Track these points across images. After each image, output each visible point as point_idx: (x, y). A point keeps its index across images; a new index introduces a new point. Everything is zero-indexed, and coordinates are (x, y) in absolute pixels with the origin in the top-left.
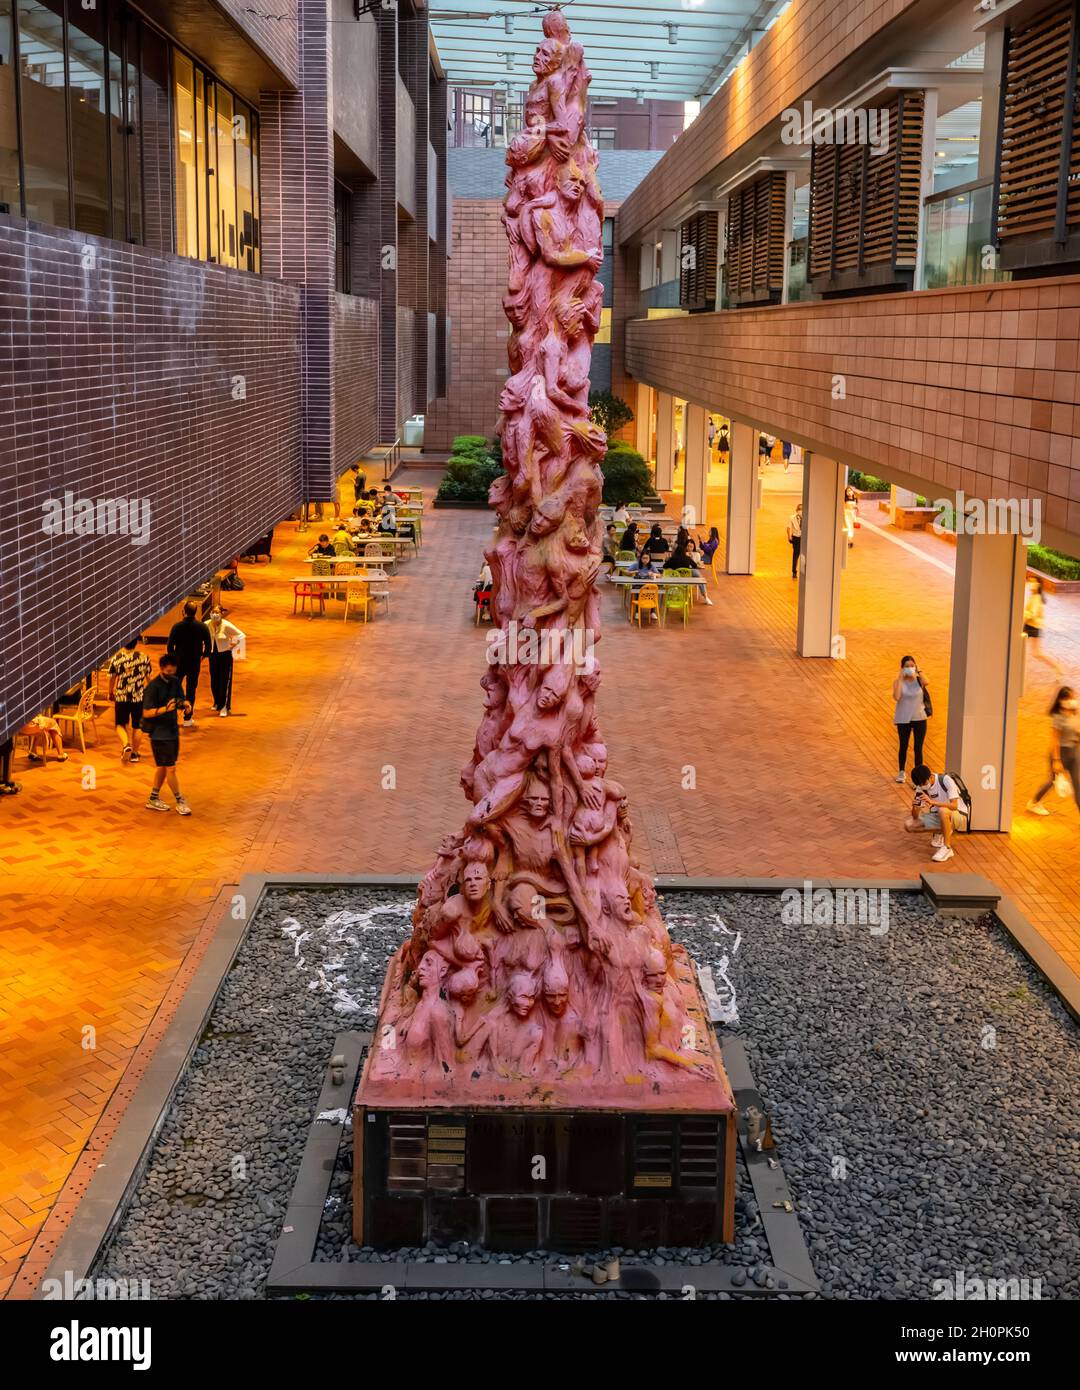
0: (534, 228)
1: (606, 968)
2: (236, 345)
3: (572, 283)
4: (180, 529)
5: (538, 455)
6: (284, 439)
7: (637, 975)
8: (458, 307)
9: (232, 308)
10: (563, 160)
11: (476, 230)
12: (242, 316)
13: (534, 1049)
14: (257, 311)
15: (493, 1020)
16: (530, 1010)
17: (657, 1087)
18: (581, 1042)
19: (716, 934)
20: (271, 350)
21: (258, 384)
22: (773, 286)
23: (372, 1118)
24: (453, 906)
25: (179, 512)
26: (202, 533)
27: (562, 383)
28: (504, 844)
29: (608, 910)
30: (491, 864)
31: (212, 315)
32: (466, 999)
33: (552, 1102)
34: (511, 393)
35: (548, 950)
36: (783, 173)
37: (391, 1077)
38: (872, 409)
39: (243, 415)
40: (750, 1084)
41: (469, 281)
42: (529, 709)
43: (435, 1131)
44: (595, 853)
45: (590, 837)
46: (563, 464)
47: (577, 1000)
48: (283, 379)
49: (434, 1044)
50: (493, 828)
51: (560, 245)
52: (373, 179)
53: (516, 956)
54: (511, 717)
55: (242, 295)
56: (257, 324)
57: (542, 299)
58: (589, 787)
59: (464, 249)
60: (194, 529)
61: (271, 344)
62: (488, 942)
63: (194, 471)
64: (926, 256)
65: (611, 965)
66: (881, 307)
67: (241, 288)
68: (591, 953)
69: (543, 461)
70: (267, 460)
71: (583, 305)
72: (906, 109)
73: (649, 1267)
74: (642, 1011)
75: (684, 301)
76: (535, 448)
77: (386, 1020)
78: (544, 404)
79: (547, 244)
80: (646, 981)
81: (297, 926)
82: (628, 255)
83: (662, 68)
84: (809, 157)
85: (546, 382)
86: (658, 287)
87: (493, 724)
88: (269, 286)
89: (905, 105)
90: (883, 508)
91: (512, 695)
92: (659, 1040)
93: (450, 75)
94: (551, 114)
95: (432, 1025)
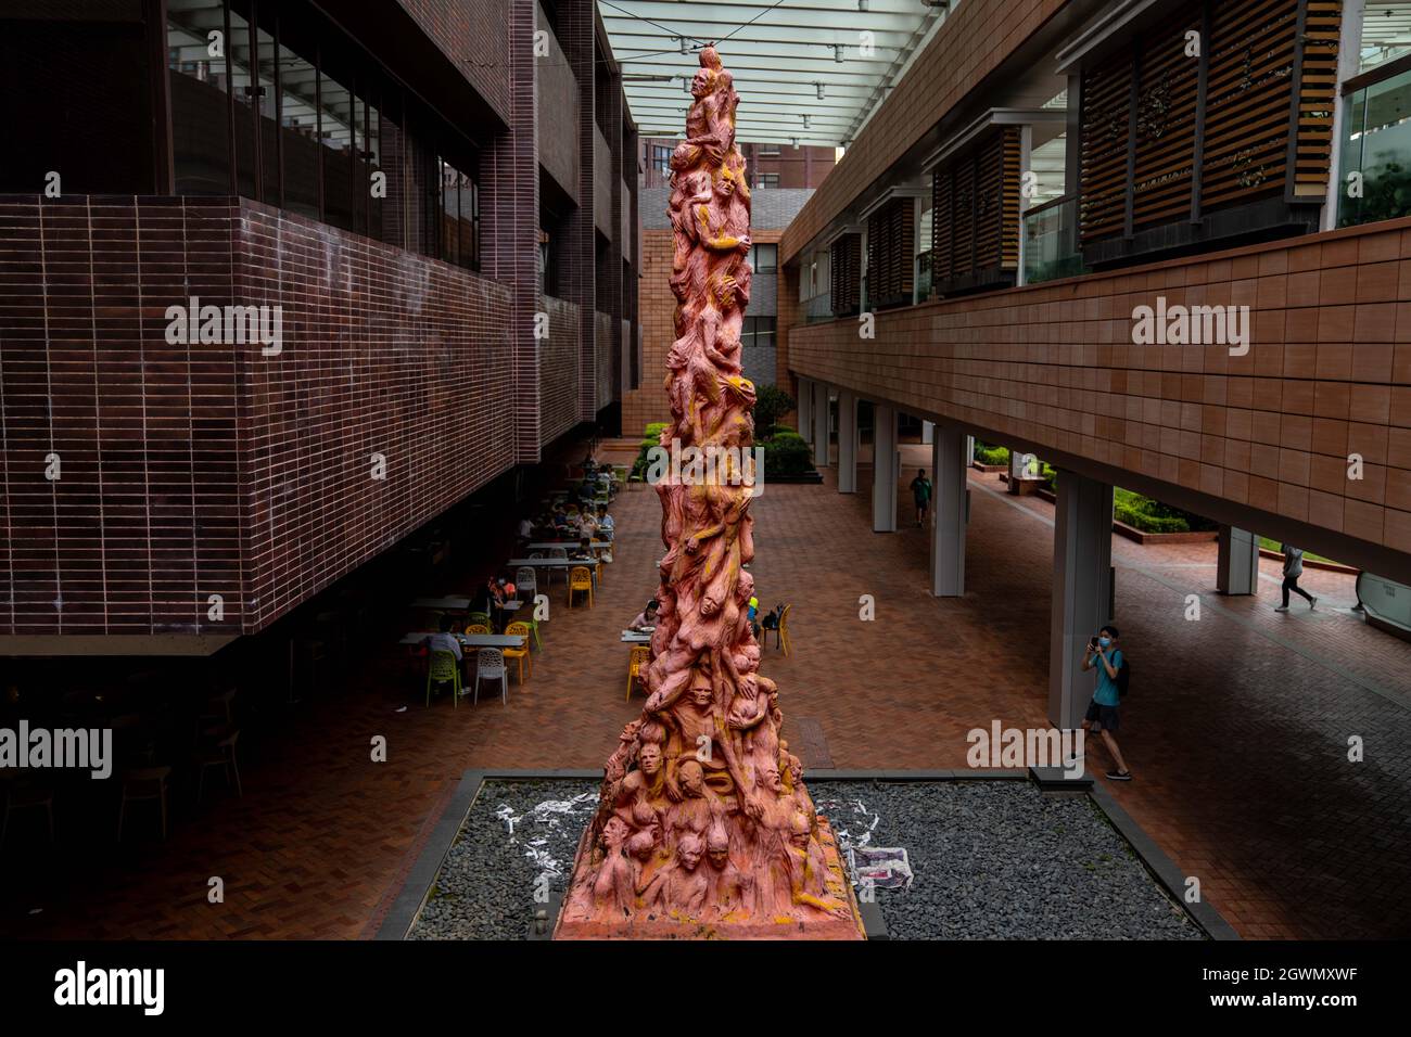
0: (694, 219)
1: (760, 829)
2: (456, 328)
3: (726, 264)
4: (407, 474)
5: (699, 405)
6: (498, 410)
7: (785, 835)
9: (453, 298)
10: (717, 165)
11: (663, 254)
12: (461, 305)
13: (699, 897)
14: (474, 302)
15: (665, 870)
16: (697, 865)
17: (802, 926)
18: (739, 890)
19: (857, 814)
20: (486, 336)
21: (475, 362)
22: (904, 290)
24: (632, 780)
25: (407, 460)
26: (427, 479)
27: (718, 345)
28: (674, 729)
29: (761, 783)
30: (663, 744)
31: (436, 301)
32: (643, 856)
33: (715, 938)
34: (676, 354)
35: (711, 816)
36: (912, 199)
37: (582, 920)
38: (986, 385)
39: (463, 386)
40: (885, 932)
42: (694, 616)
44: (750, 735)
45: (746, 722)
46: (720, 412)
47: (736, 858)
48: (497, 360)
49: (616, 893)
50: (665, 714)
51: (715, 232)
52: (575, 206)
53: (684, 821)
54: (679, 623)
55: (460, 288)
56: (474, 313)
57: (701, 276)
58: (744, 680)
60: (420, 475)
61: (486, 330)
62: (662, 809)
63: (419, 428)
64: (1026, 261)
65: (764, 827)
66: (991, 302)
67: (461, 282)
68: (747, 818)
69: (703, 409)
70: (483, 425)
71: (735, 282)
72: (1007, 142)
74: (790, 865)
75: (835, 308)
76: (697, 399)
77: (579, 877)
78: (703, 363)
79: (704, 233)
80: (793, 840)
81: (510, 810)
82: (790, 273)
83: (812, 120)
84: (931, 185)
85: (704, 344)
86: (814, 299)
87: (665, 630)
88: (484, 283)
89: (1006, 138)
90: (1002, 478)
91: (680, 604)
92: (804, 888)
93: (640, 127)
94: (707, 128)
95: (615, 877)
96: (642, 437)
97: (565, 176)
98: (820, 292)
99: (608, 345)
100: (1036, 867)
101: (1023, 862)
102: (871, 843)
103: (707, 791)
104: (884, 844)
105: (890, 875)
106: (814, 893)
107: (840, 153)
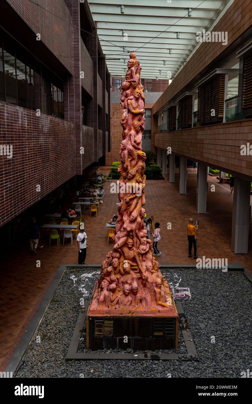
0: (128, 104)
1: (147, 283)
2: (57, 136)
3: (137, 118)
4: (44, 179)
5: (129, 160)
6: (70, 159)
7: (154, 285)
8: (113, 131)
9: (56, 127)
10: (135, 88)
11: (118, 112)
12: (59, 129)
13: (129, 303)
14: (63, 128)
15: (119, 295)
16: (129, 293)
17: (159, 311)
18: (141, 301)
19: (175, 278)
20: (66, 138)
21: (63, 146)
22: (189, 123)
23: (91, 319)
24: (110, 269)
25: (43, 175)
26: (49, 181)
28: (122, 254)
29: (147, 270)
30: (119, 258)
31: (51, 128)
32: (113, 291)
33: (134, 315)
34: (123, 144)
35: (133, 279)
36: (192, 96)
37: (95, 309)
38: (213, 152)
39: (59, 153)
40: (183, 312)
41: (116, 124)
42: (128, 221)
43: (106, 322)
44: (144, 256)
45: (143, 252)
46: (136, 161)
47: (140, 291)
48: (69, 145)
49: (105, 301)
50: (119, 250)
51: (134, 108)
52: (92, 98)
53: (125, 280)
54: (123, 223)
55: (59, 124)
56: (63, 131)
57: (130, 122)
58: (142, 240)
59: (115, 116)
61: (66, 136)
62: (118, 277)
63: (47, 166)
64: (226, 115)
65: (148, 282)
66: (215, 127)
67: (59, 122)
68: (143, 280)
69: (131, 161)
70: (65, 164)
71: (140, 123)
72: (221, 79)
73: (158, 354)
74: (156, 293)
75: (169, 128)
76: (129, 158)
77: (94, 296)
78: (131, 147)
79: (131, 109)
80: (157, 286)
81: (74, 276)
82: (155, 117)
83: (162, 71)
84: (197, 91)
85: (131, 142)
86: (162, 125)
87: (119, 225)
88: (65, 122)
89: (220, 78)
90: (218, 178)
91: (124, 218)
92: (160, 300)
93: (111, 74)
94: (132, 77)
95: (105, 297)
96: (111, 166)
97: (89, 89)
98: (164, 123)
99: (102, 139)
100: (227, 294)
101: (223, 292)
102: (179, 286)
103: (132, 272)
104: (183, 287)
105: (184, 296)
106: (163, 302)
107: (170, 81)
